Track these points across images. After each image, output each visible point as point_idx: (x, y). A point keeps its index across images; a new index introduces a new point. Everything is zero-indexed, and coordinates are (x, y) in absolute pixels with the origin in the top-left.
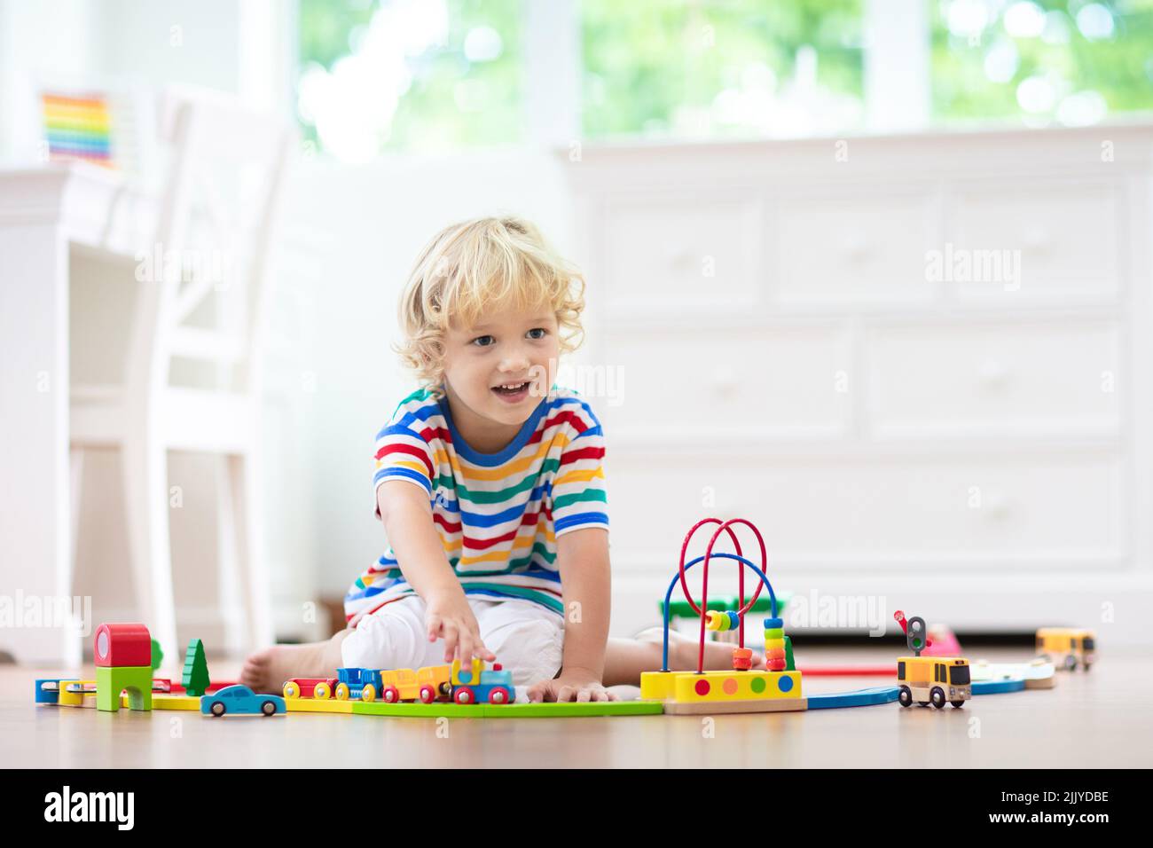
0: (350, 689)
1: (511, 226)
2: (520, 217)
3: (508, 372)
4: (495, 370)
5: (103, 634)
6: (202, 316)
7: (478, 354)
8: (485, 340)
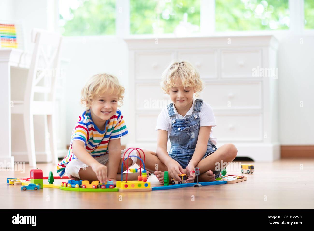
0: (71, 185)
1: (111, 76)
2: (113, 75)
3: (106, 109)
4: (103, 107)
5: (32, 172)
6: (41, 84)
7: (101, 103)
8: (102, 100)
